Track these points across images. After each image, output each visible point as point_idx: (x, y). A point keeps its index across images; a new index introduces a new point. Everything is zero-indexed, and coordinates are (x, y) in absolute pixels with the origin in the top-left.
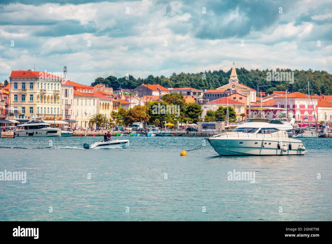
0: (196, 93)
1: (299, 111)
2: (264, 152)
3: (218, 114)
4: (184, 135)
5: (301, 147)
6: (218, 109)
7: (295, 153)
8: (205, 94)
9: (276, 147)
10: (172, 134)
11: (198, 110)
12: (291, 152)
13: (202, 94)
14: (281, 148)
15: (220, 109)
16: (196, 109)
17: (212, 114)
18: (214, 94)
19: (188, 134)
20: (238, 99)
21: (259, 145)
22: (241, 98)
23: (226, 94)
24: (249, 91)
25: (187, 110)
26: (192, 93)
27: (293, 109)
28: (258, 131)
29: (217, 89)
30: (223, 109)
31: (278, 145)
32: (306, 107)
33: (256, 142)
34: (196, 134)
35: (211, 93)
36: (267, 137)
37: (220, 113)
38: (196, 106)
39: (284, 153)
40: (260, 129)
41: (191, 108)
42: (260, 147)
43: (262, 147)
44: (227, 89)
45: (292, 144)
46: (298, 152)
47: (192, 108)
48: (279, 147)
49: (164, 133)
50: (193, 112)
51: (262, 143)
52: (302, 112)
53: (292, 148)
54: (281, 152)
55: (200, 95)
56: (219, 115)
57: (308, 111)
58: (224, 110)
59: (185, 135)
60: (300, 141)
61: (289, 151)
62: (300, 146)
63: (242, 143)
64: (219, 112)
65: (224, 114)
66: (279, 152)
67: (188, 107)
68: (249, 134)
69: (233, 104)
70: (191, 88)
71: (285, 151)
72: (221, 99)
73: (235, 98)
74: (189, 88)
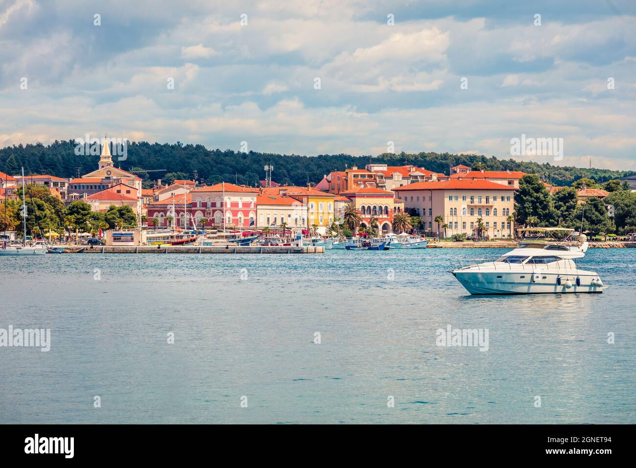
0: (58, 184)
1: (230, 212)
2: (534, 289)
3: (110, 217)
4: (86, 251)
5: (595, 282)
6: (109, 209)
7: (587, 289)
8: (71, 186)
9: (555, 282)
10: (68, 249)
11: (86, 212)
12: (579, 289)
13: (67, 185)
14: (562, 282)
15: (112, 209)
16: (84, 209)
17: (100, 217)
18: (85, 184)
19: (92, 249)
20: (123, 192)
21: (527, 279)
22: (128, 192)
23: (103, 184)
24: (133, 180)
25: (69, 211)
26: (52, 184)
27: (221, 208)
28: (527, 260)
29: (84, 176)
30: (117, 209)
31: (558, 278)
32: (240, 206)
33: (523, 275)
34: (105, 249)
35: (80, 183)
36: (539, 269)
37: (113, 215)
38: (83, 205)
39: (567, 290)
40: (530, 258)
41: (75, 209)
42: (529, 282)
43: (532, 282)
44: (104, 178)
45: (580, 277)
46: (590, 289)
47: (78, 209)
48: (559, 281)
49: (56, 249)
50: (78, 214)
51: (532, 277)
52: (235, 213)
53: (581, 284)
54: (564, 289)
55: (64, 186)
56: (111, 219)
57: (243, 211)
58: (118, 211)
59: (88, 251)
60: (595, 274)
61: (577, 287)
62: (593, 280)
63: (501, 277)
64: (111, 213)
65: (118, 218)
66: (559, 289)
67: (70, 207)
68: (511, 264)
69: (120, 201)
70: (50, 177)
71: (569, 287)
72: (101, 193)
73: (119, 191)
74: (46, 176)
